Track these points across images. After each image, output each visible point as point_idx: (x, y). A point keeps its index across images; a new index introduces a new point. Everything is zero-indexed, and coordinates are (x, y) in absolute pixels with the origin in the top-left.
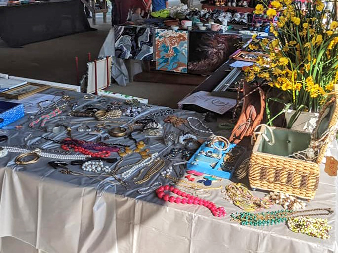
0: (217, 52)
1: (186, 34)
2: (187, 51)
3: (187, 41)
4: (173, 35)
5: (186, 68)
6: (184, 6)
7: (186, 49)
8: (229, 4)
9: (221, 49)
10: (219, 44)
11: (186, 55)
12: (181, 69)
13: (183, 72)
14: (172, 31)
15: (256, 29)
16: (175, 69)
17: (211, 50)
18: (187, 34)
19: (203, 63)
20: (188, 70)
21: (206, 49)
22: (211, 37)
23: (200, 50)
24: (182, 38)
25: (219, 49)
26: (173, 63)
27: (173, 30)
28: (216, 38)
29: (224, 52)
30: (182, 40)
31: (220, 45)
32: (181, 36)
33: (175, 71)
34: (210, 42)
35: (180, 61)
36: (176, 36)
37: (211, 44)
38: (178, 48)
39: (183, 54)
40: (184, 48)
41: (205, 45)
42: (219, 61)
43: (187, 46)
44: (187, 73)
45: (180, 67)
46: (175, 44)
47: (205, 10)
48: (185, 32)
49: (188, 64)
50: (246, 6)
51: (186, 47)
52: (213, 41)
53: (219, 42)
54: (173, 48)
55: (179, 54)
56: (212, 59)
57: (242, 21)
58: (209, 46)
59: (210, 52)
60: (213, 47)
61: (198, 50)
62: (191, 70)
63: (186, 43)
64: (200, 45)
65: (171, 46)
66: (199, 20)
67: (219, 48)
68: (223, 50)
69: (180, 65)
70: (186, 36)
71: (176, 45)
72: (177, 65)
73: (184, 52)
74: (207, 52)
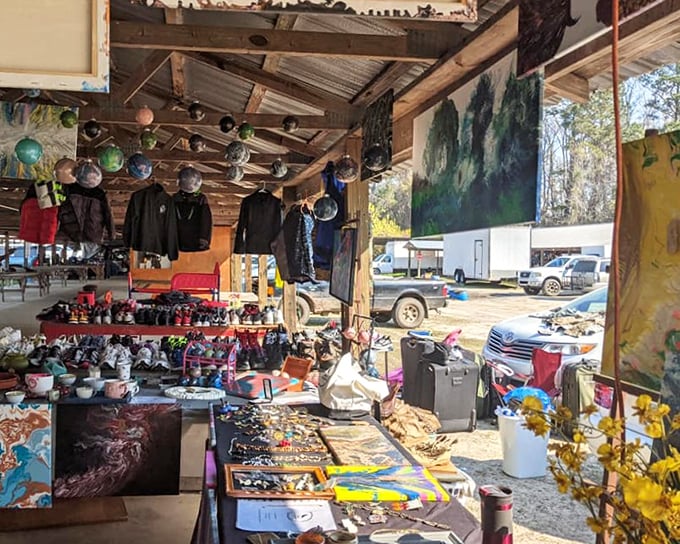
0: (125, 448)
1: (46, 411)
2: (50, 452)
3: (49, 428)
4: (12, 417)
5: (50, 494)
6: (15, 334)
7: (49, 447)
8: (99, 319)
9: (135, 439)
10: (130, 427)
11: (49, 463)
12: (34, 498)
13: (41, 505)
14: (9, 406)
15: (195, 382)
16: (19, 500)
17: (110, 445)
18: (50, 411)
19: (93, 476)
20: (55, 499)
21: (99, 443)
22: (112, 413)
23: (85, 447)
24: (37, 422)
25: (130, 440)
26: (14, 486)
27: (12, 404)
28: (122, 416)
29: (142, 447)
30: (38, 426)
31: (133, 429)
32: (33, 416)
33: (19, 505)
34: (107, 425)
35: (33, 480)
36: (20, 417)
37: (112, 429)
38: (26, 446)
39: (41, 460)
40: (44, 445)
41: (95, 435)
42: (132, 466)
43: (50, 441)
44: (50, 506)
45: (33, 494)
46: (18, 439)
47: (63, 338)
48: (44, 407)
49: (53, 482)
50: (133, 322)
51: (46, 443)
52: (116, 423)
53: (129, 425)
54: (14, 448)
55: (29, 461)
56: (115, 466)
57: (160, 364)
58: (106, 434)
59: (109, 448)
60: (115, 438)
61: (80, 447)
62: (61, 498)
63: (47, 432)
64: (84, 434)
65: (7, 444)
66: (65, 369)
67: (131, 436)
68: (139, 440)
69: (33, 488)
70: (49, 418)
71: (22, 440)
72: (24, 489)
73: (43, 456)
74: (103, 449)
